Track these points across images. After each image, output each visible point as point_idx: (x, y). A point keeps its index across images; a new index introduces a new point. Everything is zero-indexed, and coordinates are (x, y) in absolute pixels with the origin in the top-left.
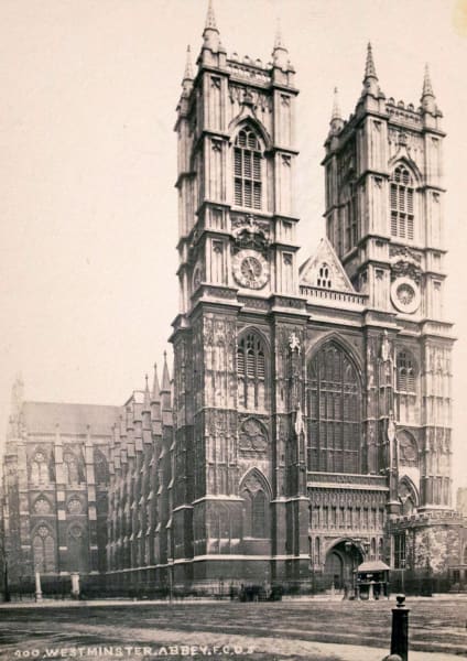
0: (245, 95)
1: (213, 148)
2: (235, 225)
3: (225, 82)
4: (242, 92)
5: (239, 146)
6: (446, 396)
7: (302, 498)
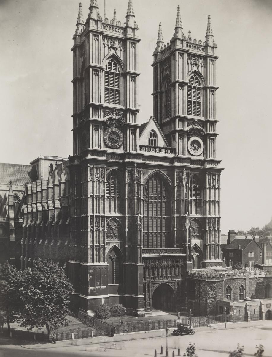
0: (111, 43)
1: (94, 74)
2: (105, 115)
3: (101, 37)
4: (110, 41)
5: (108, 70)
6: (217, 199)
7: (139, 264)
